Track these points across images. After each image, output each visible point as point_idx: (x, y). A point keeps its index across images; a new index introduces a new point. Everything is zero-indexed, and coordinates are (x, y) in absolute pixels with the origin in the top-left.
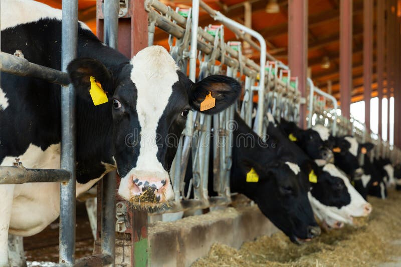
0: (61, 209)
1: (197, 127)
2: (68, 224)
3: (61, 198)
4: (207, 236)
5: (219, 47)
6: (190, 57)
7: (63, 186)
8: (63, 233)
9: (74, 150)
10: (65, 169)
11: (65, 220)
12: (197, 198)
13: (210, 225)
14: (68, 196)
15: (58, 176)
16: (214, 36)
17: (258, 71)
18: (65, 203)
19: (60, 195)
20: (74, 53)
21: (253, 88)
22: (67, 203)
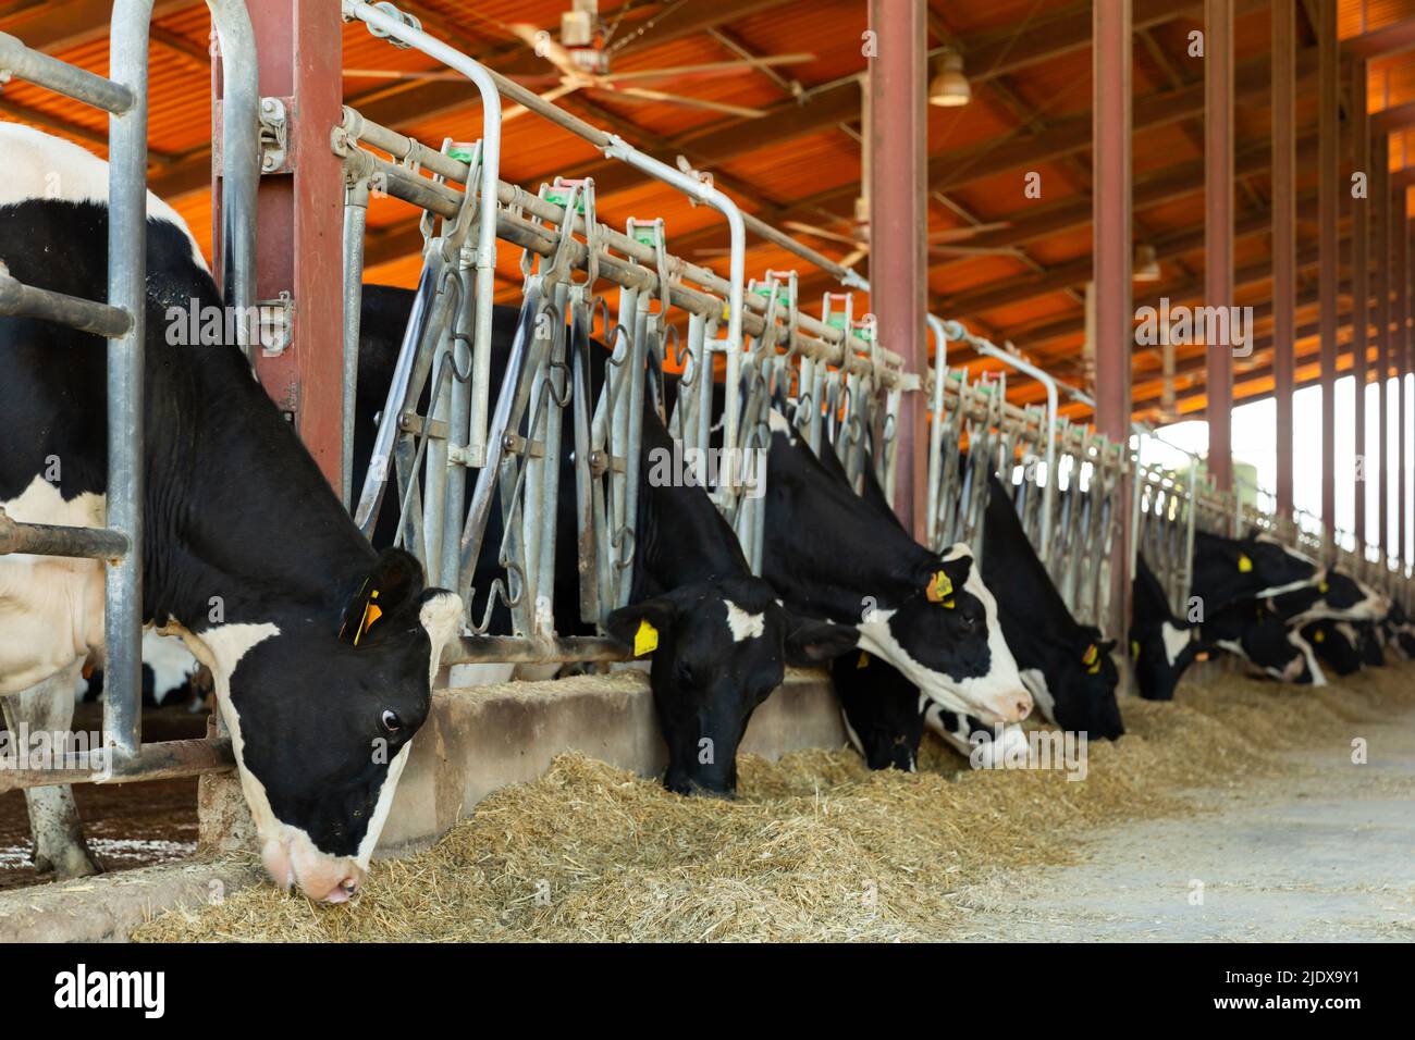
0: (108, 623)
1: (509, 445)
2: (124, 657)
3: (107, 597)
4: (538, 730)
5: (580, 235)
6: (479, 265)
7: (110, 568)
8: (111, 678)
9: (136, 486)
10: (114, 528)
11: (116, 648)
12: (519, 634)
13: (547, 703)
14: (123, 591)
15: (95, 543)
16: (563, 207)
17: (724, 297)
18: (116, 608)
19: (106, 590)
20: (137, 261)
21: (710, 345)
22: (121, 607)
